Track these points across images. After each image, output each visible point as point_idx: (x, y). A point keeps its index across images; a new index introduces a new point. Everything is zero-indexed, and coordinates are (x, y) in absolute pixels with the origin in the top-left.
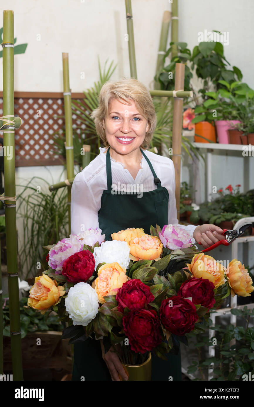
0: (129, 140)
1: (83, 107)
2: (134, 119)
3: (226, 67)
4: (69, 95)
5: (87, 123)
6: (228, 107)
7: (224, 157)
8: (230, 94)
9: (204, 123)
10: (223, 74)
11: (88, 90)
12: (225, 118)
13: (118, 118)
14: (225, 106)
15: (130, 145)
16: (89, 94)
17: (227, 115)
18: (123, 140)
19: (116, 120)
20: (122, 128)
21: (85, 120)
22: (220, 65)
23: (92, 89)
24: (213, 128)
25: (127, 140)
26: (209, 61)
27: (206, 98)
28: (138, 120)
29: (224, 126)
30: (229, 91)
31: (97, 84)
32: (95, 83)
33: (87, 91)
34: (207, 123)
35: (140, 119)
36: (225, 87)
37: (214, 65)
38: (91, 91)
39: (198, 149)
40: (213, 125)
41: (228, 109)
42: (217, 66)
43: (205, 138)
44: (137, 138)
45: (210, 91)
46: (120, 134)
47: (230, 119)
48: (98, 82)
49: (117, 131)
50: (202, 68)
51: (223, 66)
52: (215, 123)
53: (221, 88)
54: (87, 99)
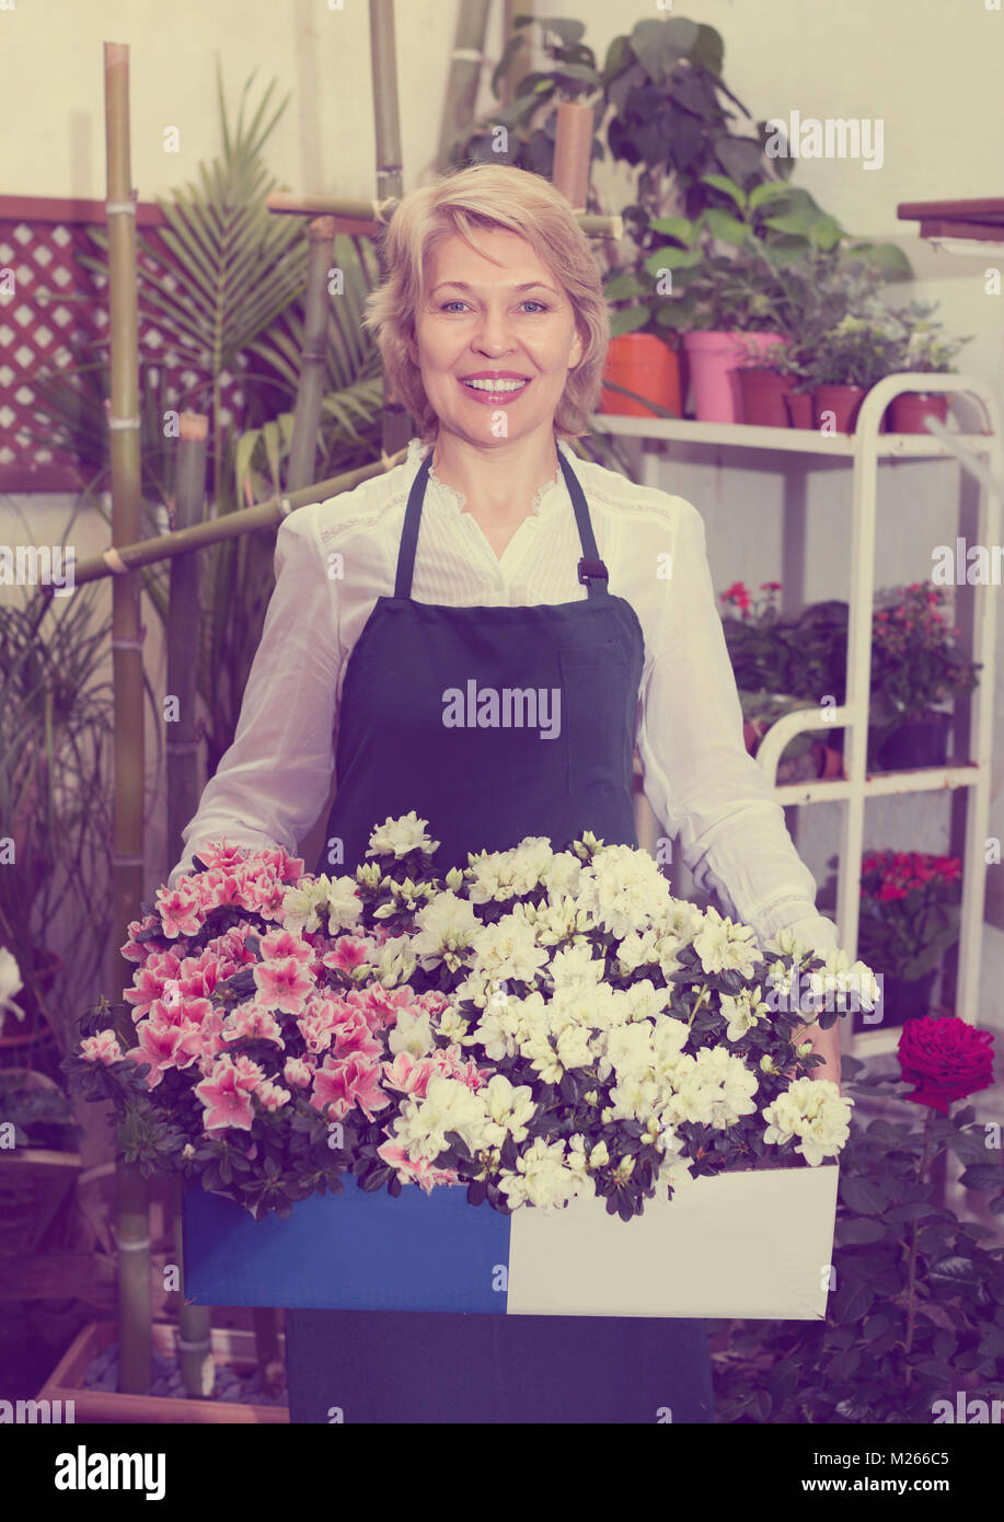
0: (510, 385)
1: (155, 260)
2: (523, 308)
3: (729, 123)
4: (129, 215)
5: (167, 323)
6: (741, 282)
7: (709, 472)
8: (743, 231)
9: (637, 337)
10: (721, 150)
11: (176, 192)
12: (724, 323)
13: (465, 308)
14: (724, 275)
15: (513, 405)
16: (178, 208)
17: (729, 309)
18: (488, 385)
19: (457, 315)
20: (481, 337)
21: (161, 313)
22: (708, 115)
23: (191, 187)
24: (674, 361)
25: (502, 385)
26: (670, 99)
27: (647, 241)
28: (539, 308)
29: (720, 352)
30: (740, 218)
31: (210, 168)
32: (202, 166)
33: (168, 199)
34: (649, 338)
35: (545, 308)
36: (726, 200)
37: (687, 112)
38: (188, 197)
39: (609, 438)
40: (675, 346)
41: (740, 287)
42: (699, 117)
43: (640, 399)
44: (537, 379)
45: (665, 213)
46: (474, 365)
47: (745, 328)
48: (215, 163)
49: (462, 353)
50: (639, 122)
51: (720, 117)
52: (681, 339)
53: (710, 205)
54: (170, 228)
